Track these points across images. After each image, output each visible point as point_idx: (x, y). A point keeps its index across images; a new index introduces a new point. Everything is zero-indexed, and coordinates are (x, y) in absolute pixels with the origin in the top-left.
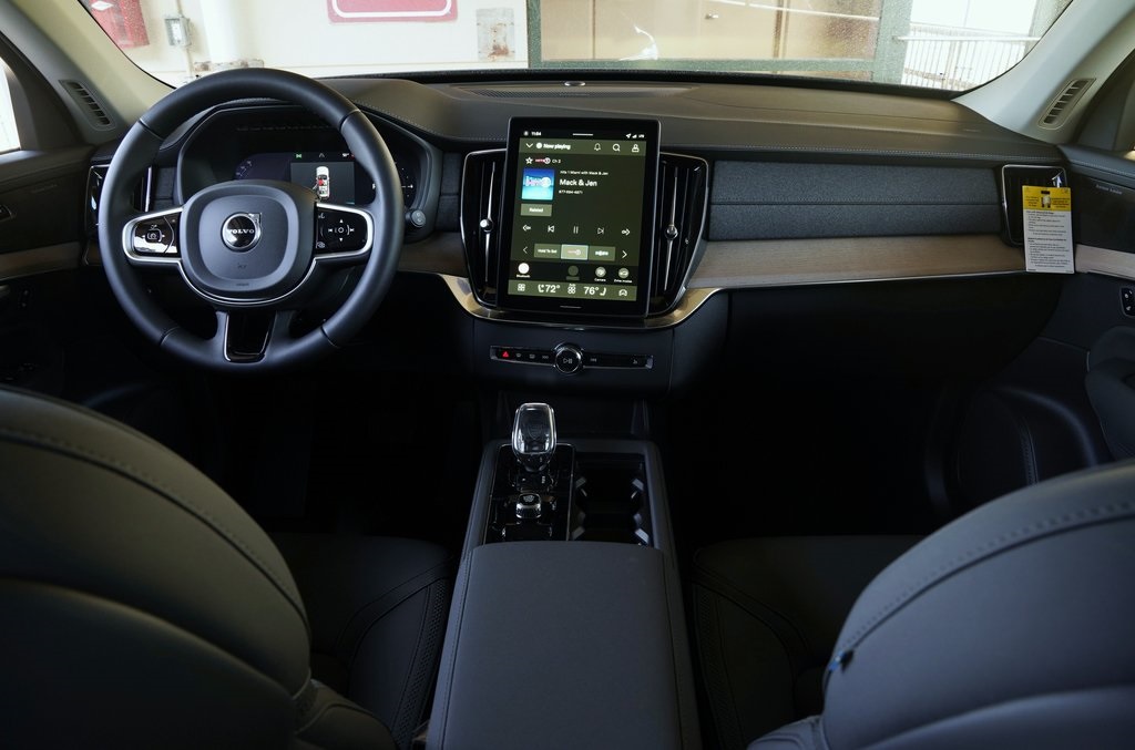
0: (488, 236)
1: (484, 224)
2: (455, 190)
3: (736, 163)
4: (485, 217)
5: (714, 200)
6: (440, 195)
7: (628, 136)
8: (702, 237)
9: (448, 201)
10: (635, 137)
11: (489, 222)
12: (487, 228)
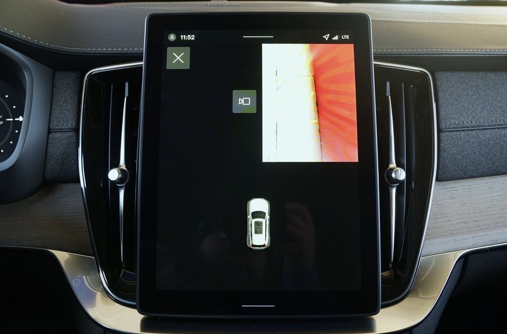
0: (122, 194)
1: (114, 175)
2: (71, 124)
3: (462, 74)
4: (116, 164)
5: (443, 126)
6: (49, 131)
7: (326, 37)
8: (437, 180)
9: (60, 140)
10: (336, 38)
11: (122, 171)
12: (120, 180)
